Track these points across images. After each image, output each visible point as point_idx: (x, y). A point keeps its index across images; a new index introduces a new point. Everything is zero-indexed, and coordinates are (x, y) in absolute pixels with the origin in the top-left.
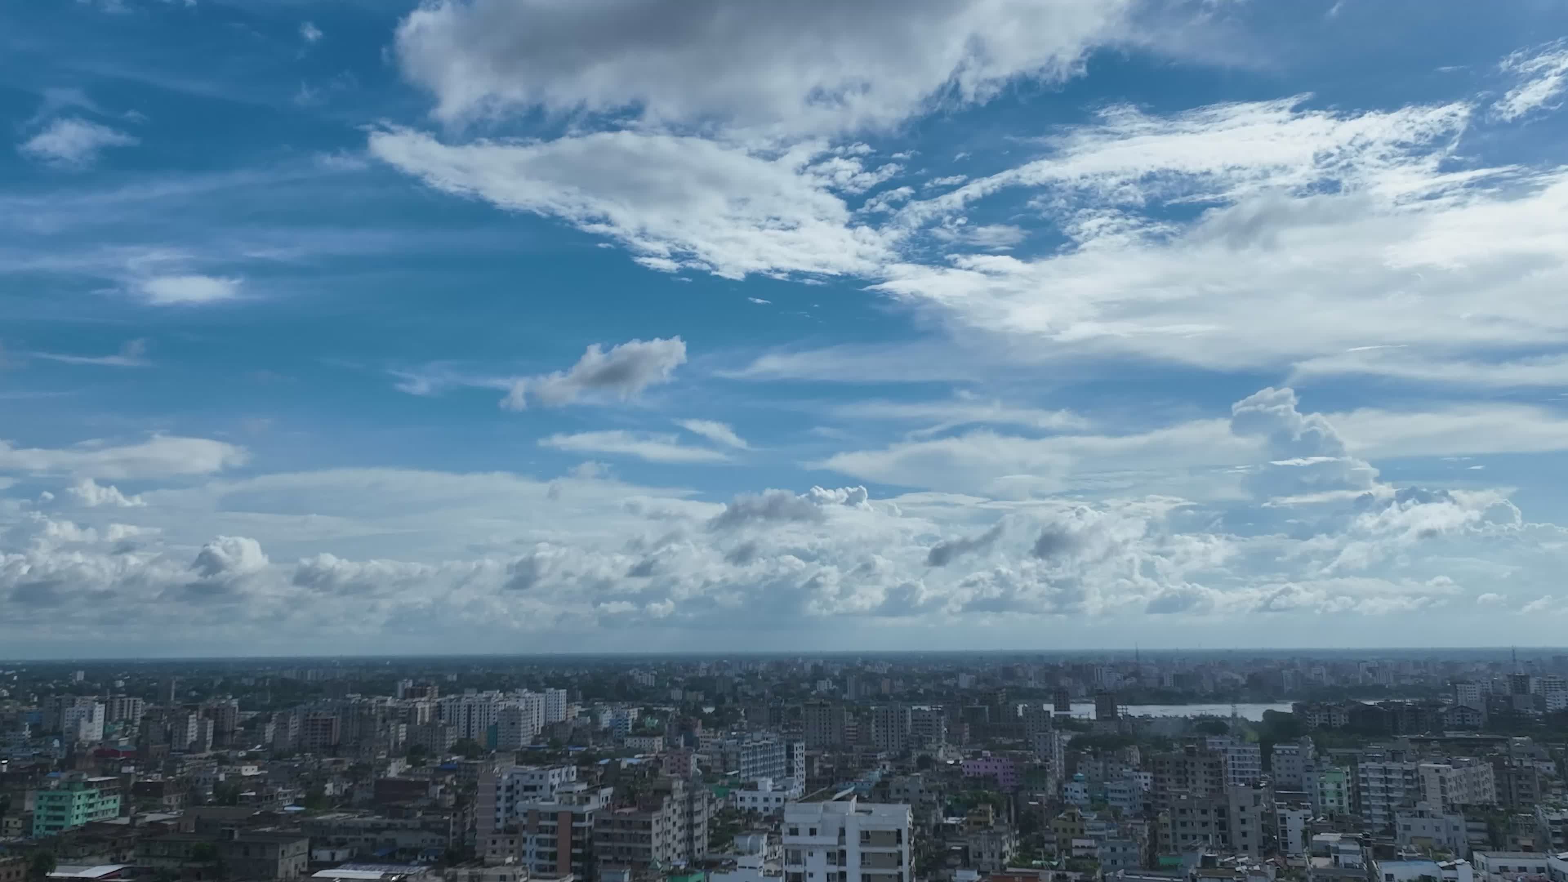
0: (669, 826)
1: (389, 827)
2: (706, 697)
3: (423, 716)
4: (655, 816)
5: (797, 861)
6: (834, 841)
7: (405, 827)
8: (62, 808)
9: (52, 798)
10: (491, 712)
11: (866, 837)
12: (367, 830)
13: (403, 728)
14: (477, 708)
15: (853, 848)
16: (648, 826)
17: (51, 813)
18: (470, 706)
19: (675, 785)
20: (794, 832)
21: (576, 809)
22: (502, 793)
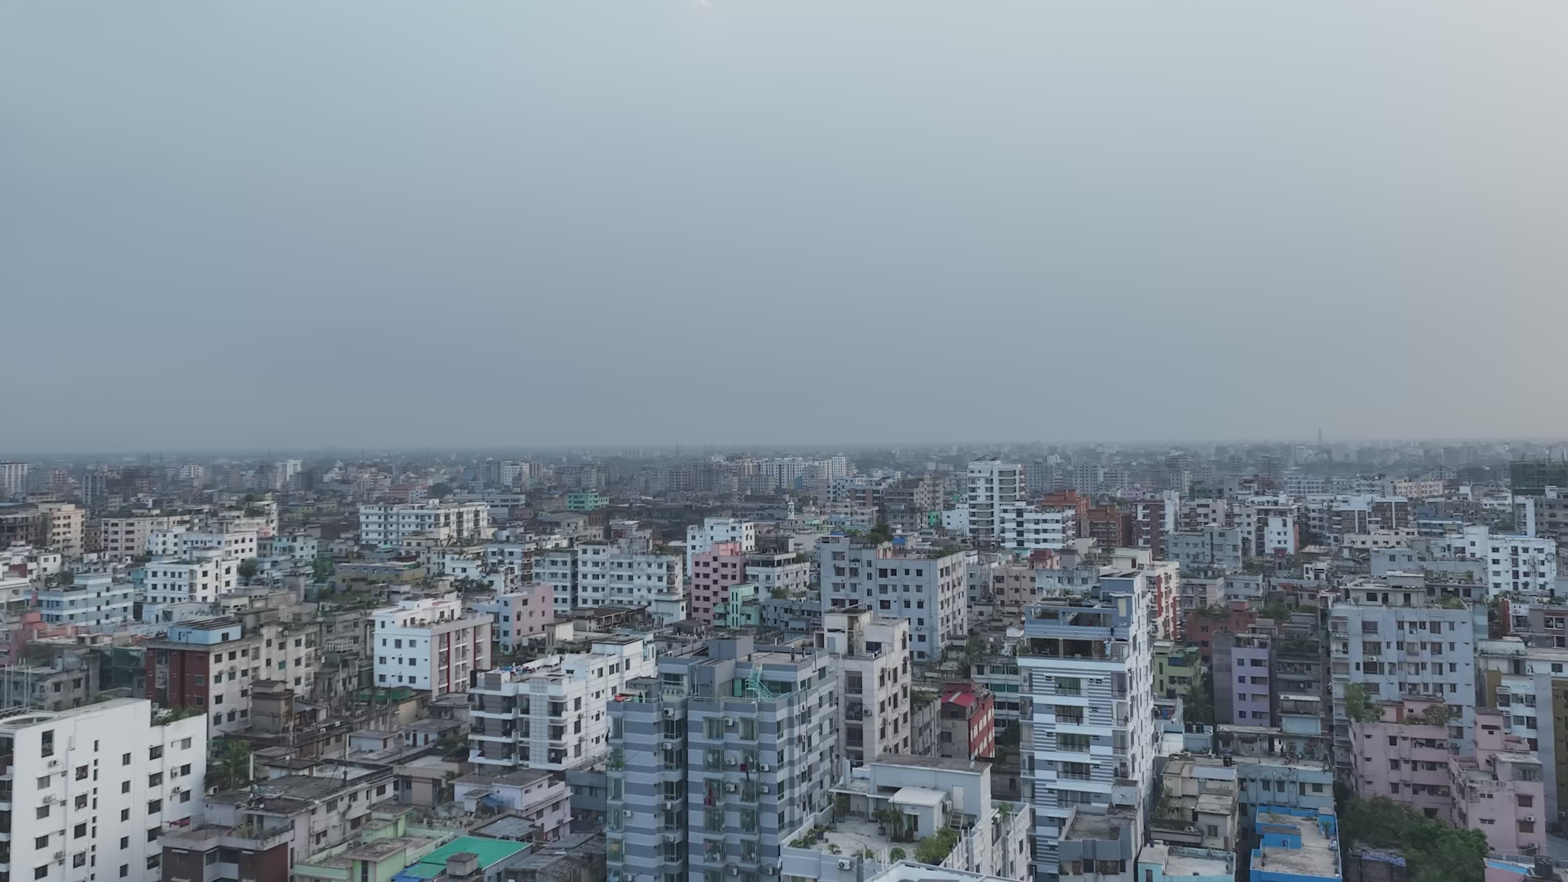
0: (923, 496)
1: (770, 507)
2: (955, 468)
3: (749, 472)
4: (915, 491)
5: (973, 483)
6: (988, 475)
7: (778, 507)
8: (583, 502)
9: (576, 497)
10: (796, 470)
11: (1001, 473)
12: (758, 510)
13: (736, 479)
14: (786, 467)
15: (996, 478)
16: (912, 495)
17: (576, 505)
18: (780, 465)
19: (925, 476)
20: (972, 472)
21: (875, 488)
22: (831, 490)
